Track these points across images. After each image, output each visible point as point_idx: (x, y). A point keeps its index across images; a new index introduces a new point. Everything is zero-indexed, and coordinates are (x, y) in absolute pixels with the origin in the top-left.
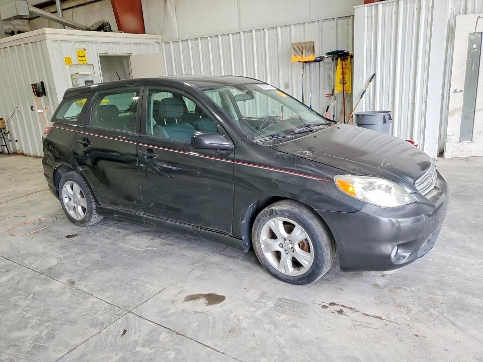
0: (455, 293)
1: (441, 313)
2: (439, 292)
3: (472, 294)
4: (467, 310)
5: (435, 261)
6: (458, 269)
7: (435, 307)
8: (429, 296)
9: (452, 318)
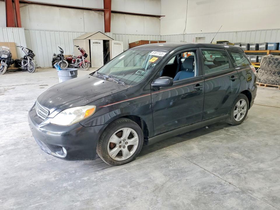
0: (20, 147)
1: (20, 140)
2: (26, 145)
3: (13, 150)
4: (12, 144)
5: (38, 155)
6: (25, 156)
7: (24, 141)
8: (29, 142)
9: (16, 140)
